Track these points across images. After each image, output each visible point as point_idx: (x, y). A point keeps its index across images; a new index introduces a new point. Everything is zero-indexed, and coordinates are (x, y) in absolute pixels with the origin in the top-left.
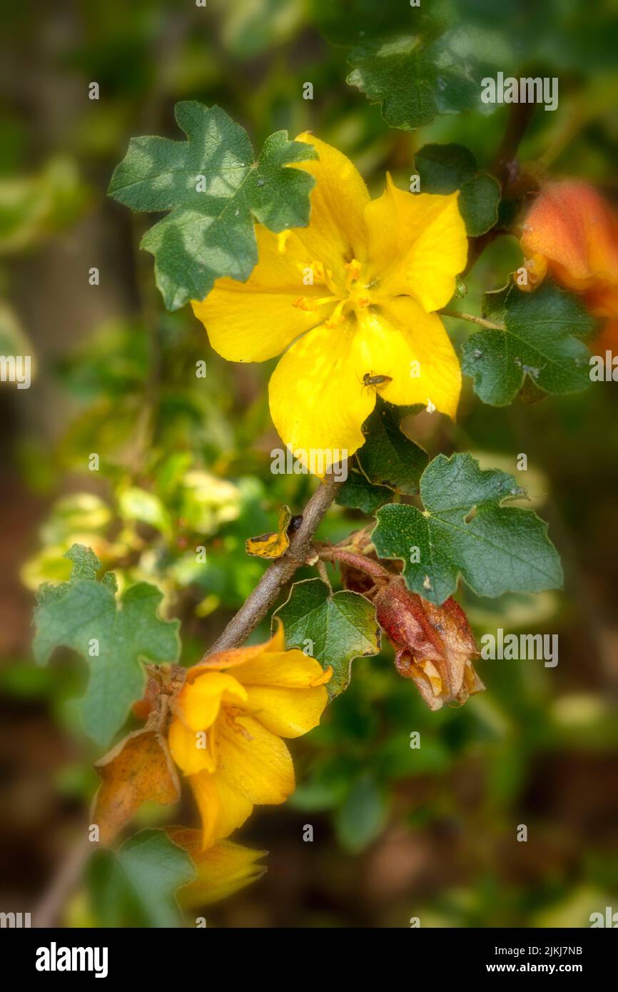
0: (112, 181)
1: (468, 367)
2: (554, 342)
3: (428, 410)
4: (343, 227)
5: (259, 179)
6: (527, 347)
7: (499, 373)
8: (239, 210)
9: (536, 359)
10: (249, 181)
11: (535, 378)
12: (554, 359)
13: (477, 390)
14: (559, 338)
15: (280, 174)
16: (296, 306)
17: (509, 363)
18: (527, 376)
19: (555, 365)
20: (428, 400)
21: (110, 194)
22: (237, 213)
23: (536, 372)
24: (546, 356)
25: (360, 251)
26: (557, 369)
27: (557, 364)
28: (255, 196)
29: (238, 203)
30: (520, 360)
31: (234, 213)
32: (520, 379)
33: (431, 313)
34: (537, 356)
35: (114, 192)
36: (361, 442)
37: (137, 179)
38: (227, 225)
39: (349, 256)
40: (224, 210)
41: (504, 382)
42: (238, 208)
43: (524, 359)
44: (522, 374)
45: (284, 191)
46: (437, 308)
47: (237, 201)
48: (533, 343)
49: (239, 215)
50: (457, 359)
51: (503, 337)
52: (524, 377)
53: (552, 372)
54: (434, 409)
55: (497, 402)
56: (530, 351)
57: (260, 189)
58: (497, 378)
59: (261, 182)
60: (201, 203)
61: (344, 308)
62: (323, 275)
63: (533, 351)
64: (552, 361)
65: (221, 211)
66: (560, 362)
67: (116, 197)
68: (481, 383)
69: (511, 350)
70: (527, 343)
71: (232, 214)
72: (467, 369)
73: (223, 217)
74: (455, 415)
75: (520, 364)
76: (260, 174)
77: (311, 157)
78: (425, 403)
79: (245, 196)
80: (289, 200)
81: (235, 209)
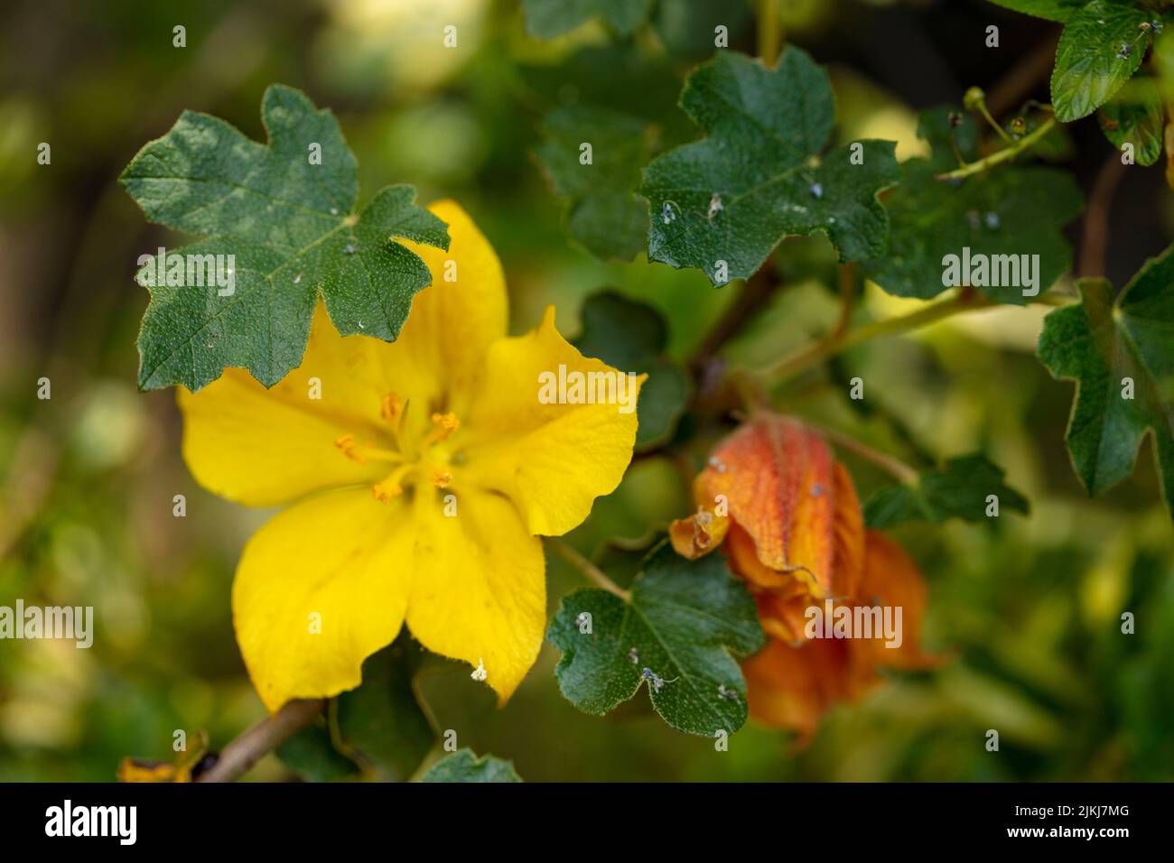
0: (132, 162)
1: (559, 633)
2: (697, 648)
3: (474, 676)
4: (448, 359)
5: (350, 242)
6: (655, 641)
7: (600, 661)
8: (302, 278)
9: (662, 664)
10: (334, 240)
11: (654, 693)
12: (688, 673)
13: (559, 672)
14: (706, 644)
15: (384, 248)
16: (340, 446)
17: (620, 652)
18: (645, 683)
19: (687, 682)
20: (481, 662)
21: (123, 181)
22: (298, 280)
23: (659, 683)
24: (678, 664)
25: (459, 404)
26: (689, 689)
27: (691, 682)
28: (334, 266)
29: (304, 266)
30: (638, 655)
31: (294, 279)
32: (630, 684)
33: (535, 536)
34: (665, 658)
35: (130, 180)
36: (352, 681)
37: (171, 174)
38: (277, 292)
39: (440, 406)
40: (280, 268)
41: (605, 678)
42: (302, 274)
43: (644, 655)
44: (637, 679)
45: (379, 276)
46: (547, 533)
47: (304, 263)
48: (664, 637)
49: (299, 283)
50: (544, 617)
51: (621, 609)
52: (640, 683)
53: (679, 691)
54: (483, 678)
55: (581, 704)
56: (657, 647)
57: (345, 259)
58: (594, 667)
59: (351, 249)
60: (251, 245)
61: (406, 477)
62: (398, 417)
63: (661, 648)
64: (685, 675)
65: (275, 267)
66: (695, 681)
67: (129, 188)
68: (568, 666)
69: (628, 634)
70: (656, 633)
71: (289, 278)
72: (557, 637)
73: (275, 277)
74: (508, 697)
75: (636, 661)
76: (355, 235)
77: (438, 240)
78: (473, 663)
79: (319, 259)
80: (380, 292)
81: (298, 273)
